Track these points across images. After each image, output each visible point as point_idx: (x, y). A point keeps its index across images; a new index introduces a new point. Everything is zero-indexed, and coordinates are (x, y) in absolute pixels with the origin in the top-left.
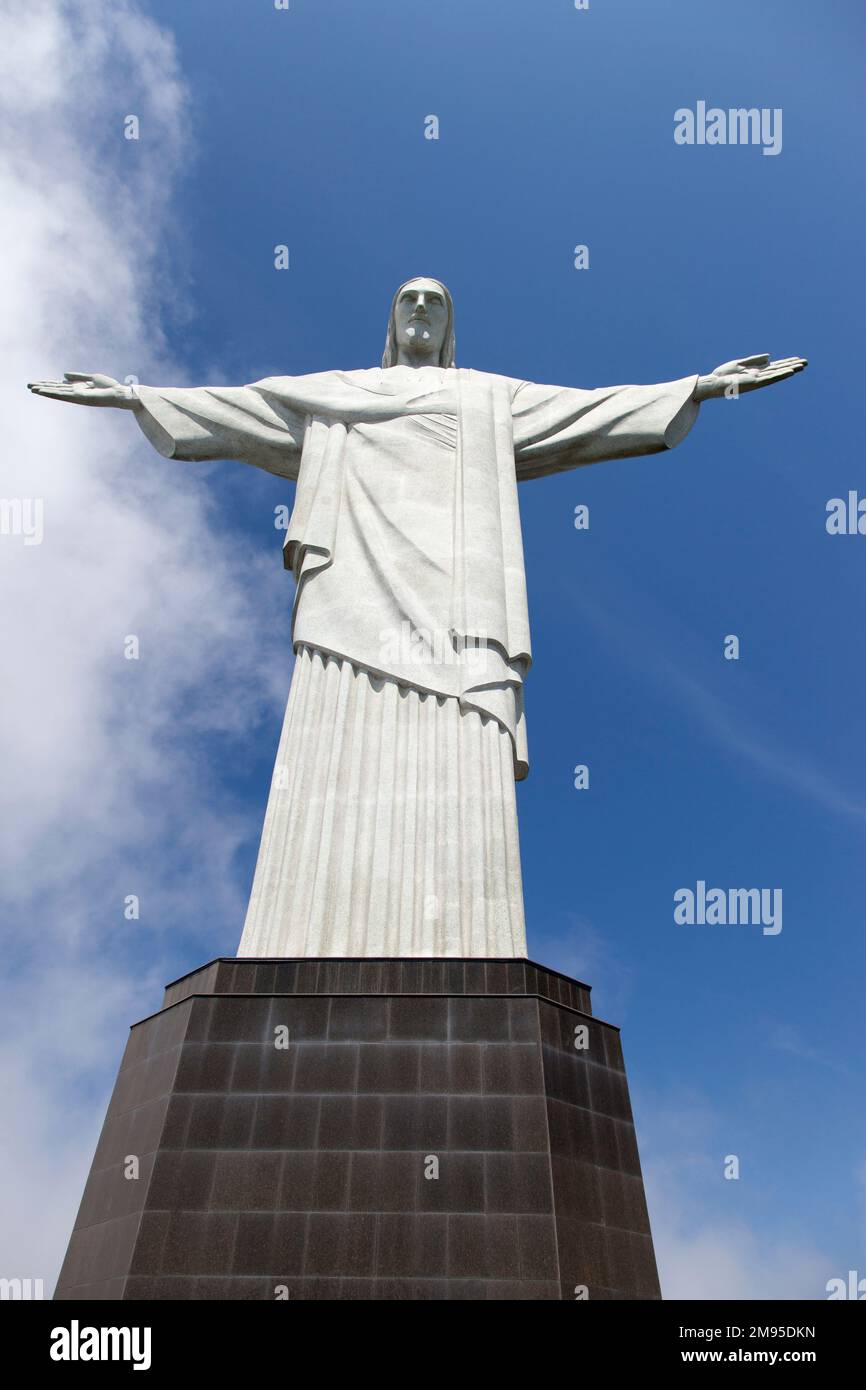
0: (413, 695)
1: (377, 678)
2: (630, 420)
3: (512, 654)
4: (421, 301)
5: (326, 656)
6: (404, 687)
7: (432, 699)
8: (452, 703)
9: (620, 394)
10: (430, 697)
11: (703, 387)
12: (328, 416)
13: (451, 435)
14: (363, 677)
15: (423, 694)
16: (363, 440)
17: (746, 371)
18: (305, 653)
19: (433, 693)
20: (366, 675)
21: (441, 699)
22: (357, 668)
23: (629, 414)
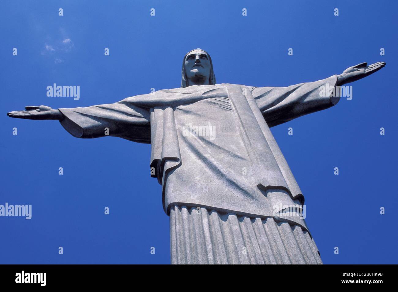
0: (247, 220)
1: (223, 214)
2: (311, 95)
3: (294, 195)
4: (197, 58)
5: (190, 207)
6: (240, 216)
7: (259, 220)
8: (270, 221)
9: (302, 86)
10: (257, 219)
11: (340, 78)
12: (162, 105)
13: (229, 105)
14: (215, 215)
15: (253, 218)
16: (183, 112)
17: (358, 70)
18: (176, 208)
19: (259, 216)
20: (216, 213)
21: (264, 219)
22: (210, 210)
23: (311, 92)
